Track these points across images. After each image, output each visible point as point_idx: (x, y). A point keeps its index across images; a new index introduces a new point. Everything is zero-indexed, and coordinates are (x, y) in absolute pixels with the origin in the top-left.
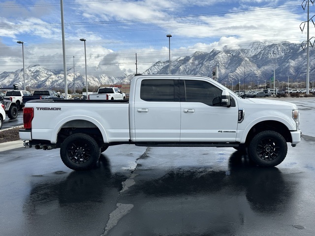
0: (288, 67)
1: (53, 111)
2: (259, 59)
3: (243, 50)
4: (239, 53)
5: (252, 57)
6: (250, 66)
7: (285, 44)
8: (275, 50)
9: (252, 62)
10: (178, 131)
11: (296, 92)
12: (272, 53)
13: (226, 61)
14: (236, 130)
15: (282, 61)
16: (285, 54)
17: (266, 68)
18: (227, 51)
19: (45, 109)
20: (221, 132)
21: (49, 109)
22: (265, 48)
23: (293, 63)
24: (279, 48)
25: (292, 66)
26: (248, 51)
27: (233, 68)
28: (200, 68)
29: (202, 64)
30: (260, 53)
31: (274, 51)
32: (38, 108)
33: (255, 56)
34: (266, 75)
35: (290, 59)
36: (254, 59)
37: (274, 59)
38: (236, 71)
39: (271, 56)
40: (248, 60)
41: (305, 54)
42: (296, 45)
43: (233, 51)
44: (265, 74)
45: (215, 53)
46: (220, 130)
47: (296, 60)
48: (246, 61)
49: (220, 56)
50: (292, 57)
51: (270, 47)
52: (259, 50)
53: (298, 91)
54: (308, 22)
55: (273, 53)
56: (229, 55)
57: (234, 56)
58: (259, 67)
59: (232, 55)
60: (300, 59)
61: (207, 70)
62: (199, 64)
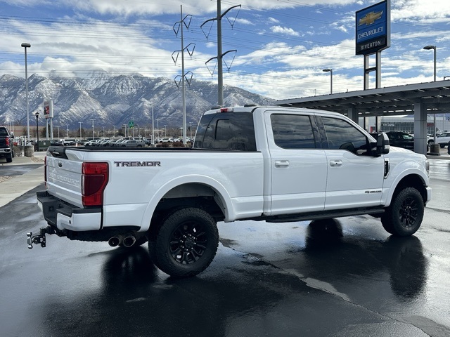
0: (142, 109)
1: (146, 167)
2: (103, 95)
3: (79, 80)
4: (74, 83)
5: (93, 91)
6: (91, 104)
7: (136, 77)
8: (125, 84)
9: (93, 97)
10: (322, 195)
11: (167, 141)
12: (120, 87)
13: (54, 93)
14: (381, 190)
15: (133, 100)
16: (137, 91)
17: (113, 107)
18: (56, 80)
19: (131, 164)
20: (368, 192)
21: (139, 164)
22: (110, 80)
23: (147, 103)
24: (129, 81)
25: (146, 107)
26: (87, 81)
27: (66, 105)
28: (12, 101)
29: (15, 95)
30: (104, 86)
31: (122, 86)
32: (118, 164)
33: (97, 90)
34: (113, 118)
35: (144, 97)
36: (97, 93)
37: (123, 97)
38: (71, 109)
39: (119, 91)
40: (87, 94)
41: (162, 93)
42: (150, 80)
43: (65, 79)
44: (112, 116)
45: (36, 80)
46: (367, 190)
47: (152, 99)
48: (85, 95)
49: (44, 84)
50: (146, 95)
51: (118, 78)
52: (103, 82)
53: (169, 140)
54: (183, 51)
55: (122, 88)
56: (58, 84)
57: (67, 88)
58: (103, 105)
59: (64, 85)
60: (156, 98)
61: (24, 104)
62: (10, 95)
